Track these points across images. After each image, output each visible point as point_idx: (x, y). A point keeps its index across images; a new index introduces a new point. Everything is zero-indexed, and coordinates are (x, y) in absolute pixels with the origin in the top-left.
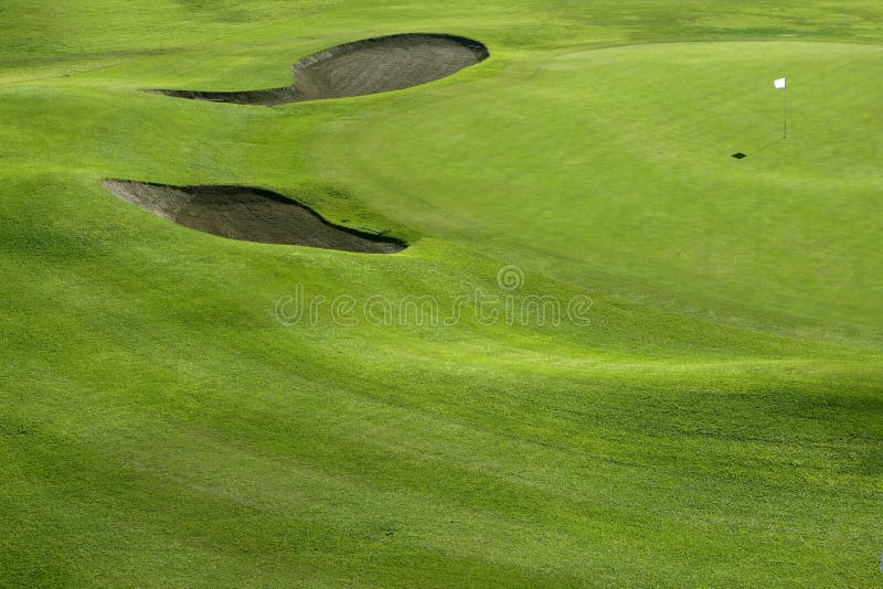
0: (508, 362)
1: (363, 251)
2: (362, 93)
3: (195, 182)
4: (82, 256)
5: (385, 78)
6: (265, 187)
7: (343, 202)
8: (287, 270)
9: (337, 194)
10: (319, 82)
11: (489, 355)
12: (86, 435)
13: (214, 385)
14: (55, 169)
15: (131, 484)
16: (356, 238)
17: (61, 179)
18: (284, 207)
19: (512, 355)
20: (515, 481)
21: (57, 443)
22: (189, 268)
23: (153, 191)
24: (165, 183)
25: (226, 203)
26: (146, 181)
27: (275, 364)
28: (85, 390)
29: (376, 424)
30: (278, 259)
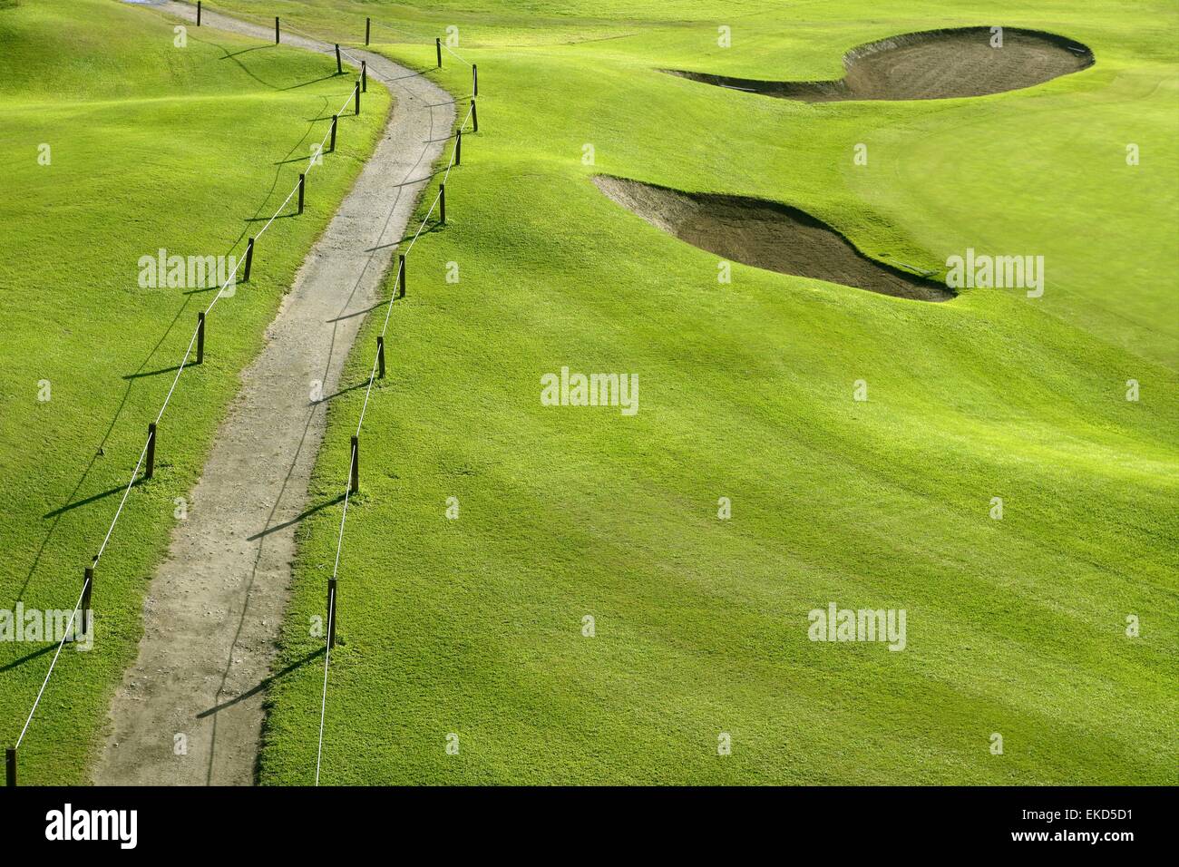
0: (1065, 455)
1: (901, 295)
2: (928, 97)
3: (706, 189)
4: (559, 265)
5: (959, 80)
6: (791, 203)
7: (885, 232)
8: (802, 309)
9: (877, 220)
10: (875, 77)
11: (1042, 443)
12: (539, 484)
13: (696, 441)
14: (542, 156)
15: (583, 551)
16: (894, 278)
17: (546, 169)
18: (812, 231)
19: (1072, 447)
20: (1055, 607)
21: (502, 489)
22: (685, 295)
23: (656, 195)
24: (670, 186)
25: (741, 218)
26: (648, 182)
27: (773, 424)
28: (543, 429)
29: (891, 513)
30: (794, 294)
